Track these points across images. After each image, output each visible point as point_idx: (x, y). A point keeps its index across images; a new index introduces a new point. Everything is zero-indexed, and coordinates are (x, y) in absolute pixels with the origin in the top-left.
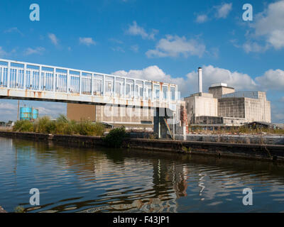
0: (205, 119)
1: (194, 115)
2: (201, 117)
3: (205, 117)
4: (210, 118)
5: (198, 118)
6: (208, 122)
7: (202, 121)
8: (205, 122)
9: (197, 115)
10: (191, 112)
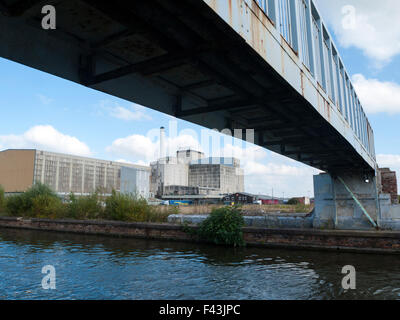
0: (176, 189)
1: (162, 184)
2: (171, 187)
3: (177, 187)
4: (182, 188)
5: (167, 188)
6: (179, 193)
7: (172, 192)
8: (176, 193)
9: (165, 185)
10: (158, 181)
